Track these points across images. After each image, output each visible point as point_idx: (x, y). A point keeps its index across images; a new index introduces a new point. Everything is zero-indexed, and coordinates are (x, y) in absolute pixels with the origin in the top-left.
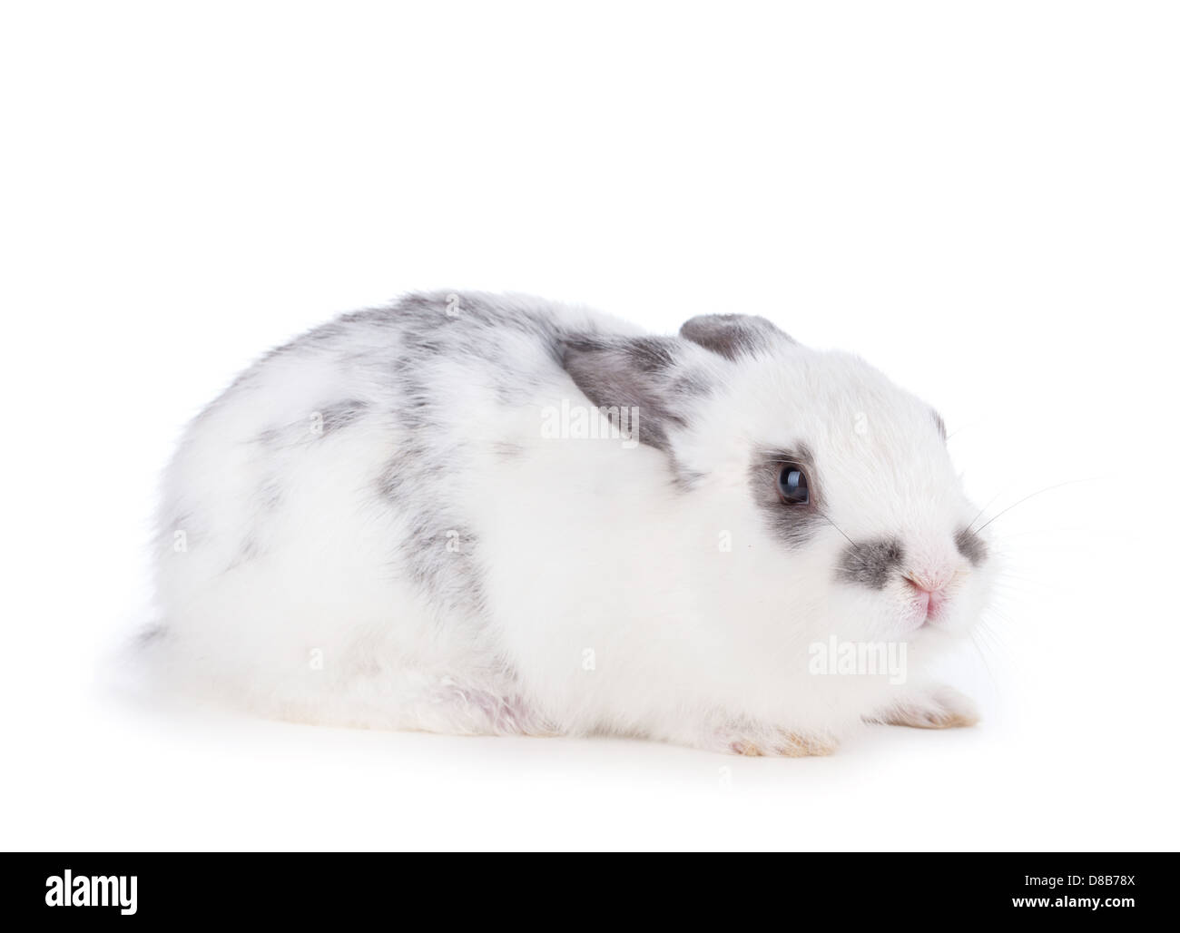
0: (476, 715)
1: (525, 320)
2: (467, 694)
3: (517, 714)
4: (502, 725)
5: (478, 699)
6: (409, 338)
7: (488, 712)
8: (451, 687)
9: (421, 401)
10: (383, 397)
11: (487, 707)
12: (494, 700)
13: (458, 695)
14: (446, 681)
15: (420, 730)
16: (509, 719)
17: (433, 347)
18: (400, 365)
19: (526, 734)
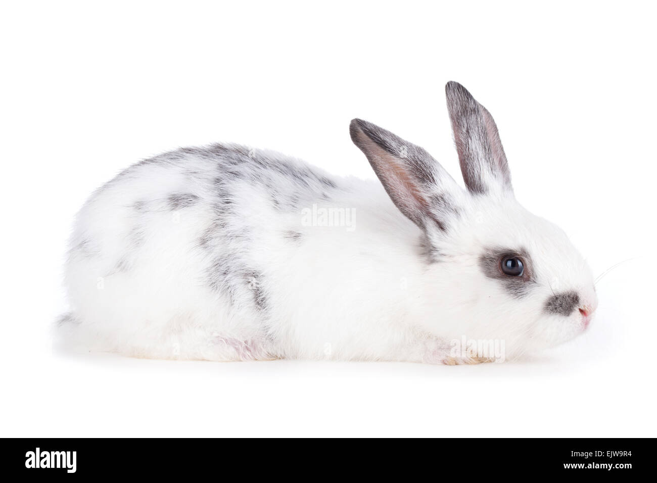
0: (231, 351)
1: (282, 167)
2: (226, 340)
3: (252, 349)
4: (244, 356)
5: (232, 343)
6: (221, 167)
7: (237, 349)
8: (218, 337)
9: (228, 201)
10: (207, 196)
11: (237, 347)
12: (240, 343)
13: (221, 341)
14: (216, 334)
15: (203, 360)
16: (248, 353)
17: (236, 174)
18: (218, 181)
19: (256, 360)
